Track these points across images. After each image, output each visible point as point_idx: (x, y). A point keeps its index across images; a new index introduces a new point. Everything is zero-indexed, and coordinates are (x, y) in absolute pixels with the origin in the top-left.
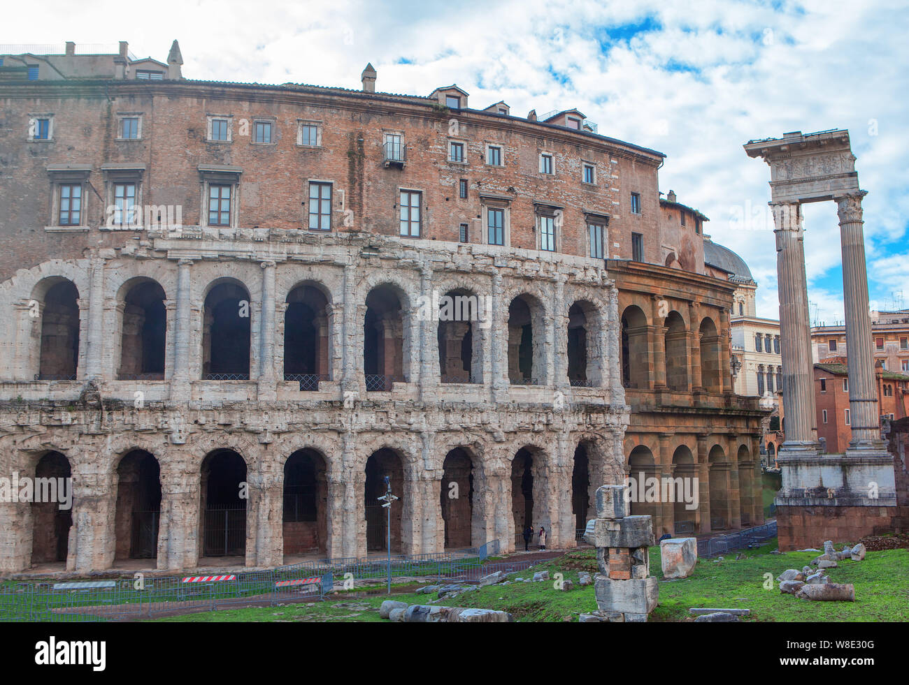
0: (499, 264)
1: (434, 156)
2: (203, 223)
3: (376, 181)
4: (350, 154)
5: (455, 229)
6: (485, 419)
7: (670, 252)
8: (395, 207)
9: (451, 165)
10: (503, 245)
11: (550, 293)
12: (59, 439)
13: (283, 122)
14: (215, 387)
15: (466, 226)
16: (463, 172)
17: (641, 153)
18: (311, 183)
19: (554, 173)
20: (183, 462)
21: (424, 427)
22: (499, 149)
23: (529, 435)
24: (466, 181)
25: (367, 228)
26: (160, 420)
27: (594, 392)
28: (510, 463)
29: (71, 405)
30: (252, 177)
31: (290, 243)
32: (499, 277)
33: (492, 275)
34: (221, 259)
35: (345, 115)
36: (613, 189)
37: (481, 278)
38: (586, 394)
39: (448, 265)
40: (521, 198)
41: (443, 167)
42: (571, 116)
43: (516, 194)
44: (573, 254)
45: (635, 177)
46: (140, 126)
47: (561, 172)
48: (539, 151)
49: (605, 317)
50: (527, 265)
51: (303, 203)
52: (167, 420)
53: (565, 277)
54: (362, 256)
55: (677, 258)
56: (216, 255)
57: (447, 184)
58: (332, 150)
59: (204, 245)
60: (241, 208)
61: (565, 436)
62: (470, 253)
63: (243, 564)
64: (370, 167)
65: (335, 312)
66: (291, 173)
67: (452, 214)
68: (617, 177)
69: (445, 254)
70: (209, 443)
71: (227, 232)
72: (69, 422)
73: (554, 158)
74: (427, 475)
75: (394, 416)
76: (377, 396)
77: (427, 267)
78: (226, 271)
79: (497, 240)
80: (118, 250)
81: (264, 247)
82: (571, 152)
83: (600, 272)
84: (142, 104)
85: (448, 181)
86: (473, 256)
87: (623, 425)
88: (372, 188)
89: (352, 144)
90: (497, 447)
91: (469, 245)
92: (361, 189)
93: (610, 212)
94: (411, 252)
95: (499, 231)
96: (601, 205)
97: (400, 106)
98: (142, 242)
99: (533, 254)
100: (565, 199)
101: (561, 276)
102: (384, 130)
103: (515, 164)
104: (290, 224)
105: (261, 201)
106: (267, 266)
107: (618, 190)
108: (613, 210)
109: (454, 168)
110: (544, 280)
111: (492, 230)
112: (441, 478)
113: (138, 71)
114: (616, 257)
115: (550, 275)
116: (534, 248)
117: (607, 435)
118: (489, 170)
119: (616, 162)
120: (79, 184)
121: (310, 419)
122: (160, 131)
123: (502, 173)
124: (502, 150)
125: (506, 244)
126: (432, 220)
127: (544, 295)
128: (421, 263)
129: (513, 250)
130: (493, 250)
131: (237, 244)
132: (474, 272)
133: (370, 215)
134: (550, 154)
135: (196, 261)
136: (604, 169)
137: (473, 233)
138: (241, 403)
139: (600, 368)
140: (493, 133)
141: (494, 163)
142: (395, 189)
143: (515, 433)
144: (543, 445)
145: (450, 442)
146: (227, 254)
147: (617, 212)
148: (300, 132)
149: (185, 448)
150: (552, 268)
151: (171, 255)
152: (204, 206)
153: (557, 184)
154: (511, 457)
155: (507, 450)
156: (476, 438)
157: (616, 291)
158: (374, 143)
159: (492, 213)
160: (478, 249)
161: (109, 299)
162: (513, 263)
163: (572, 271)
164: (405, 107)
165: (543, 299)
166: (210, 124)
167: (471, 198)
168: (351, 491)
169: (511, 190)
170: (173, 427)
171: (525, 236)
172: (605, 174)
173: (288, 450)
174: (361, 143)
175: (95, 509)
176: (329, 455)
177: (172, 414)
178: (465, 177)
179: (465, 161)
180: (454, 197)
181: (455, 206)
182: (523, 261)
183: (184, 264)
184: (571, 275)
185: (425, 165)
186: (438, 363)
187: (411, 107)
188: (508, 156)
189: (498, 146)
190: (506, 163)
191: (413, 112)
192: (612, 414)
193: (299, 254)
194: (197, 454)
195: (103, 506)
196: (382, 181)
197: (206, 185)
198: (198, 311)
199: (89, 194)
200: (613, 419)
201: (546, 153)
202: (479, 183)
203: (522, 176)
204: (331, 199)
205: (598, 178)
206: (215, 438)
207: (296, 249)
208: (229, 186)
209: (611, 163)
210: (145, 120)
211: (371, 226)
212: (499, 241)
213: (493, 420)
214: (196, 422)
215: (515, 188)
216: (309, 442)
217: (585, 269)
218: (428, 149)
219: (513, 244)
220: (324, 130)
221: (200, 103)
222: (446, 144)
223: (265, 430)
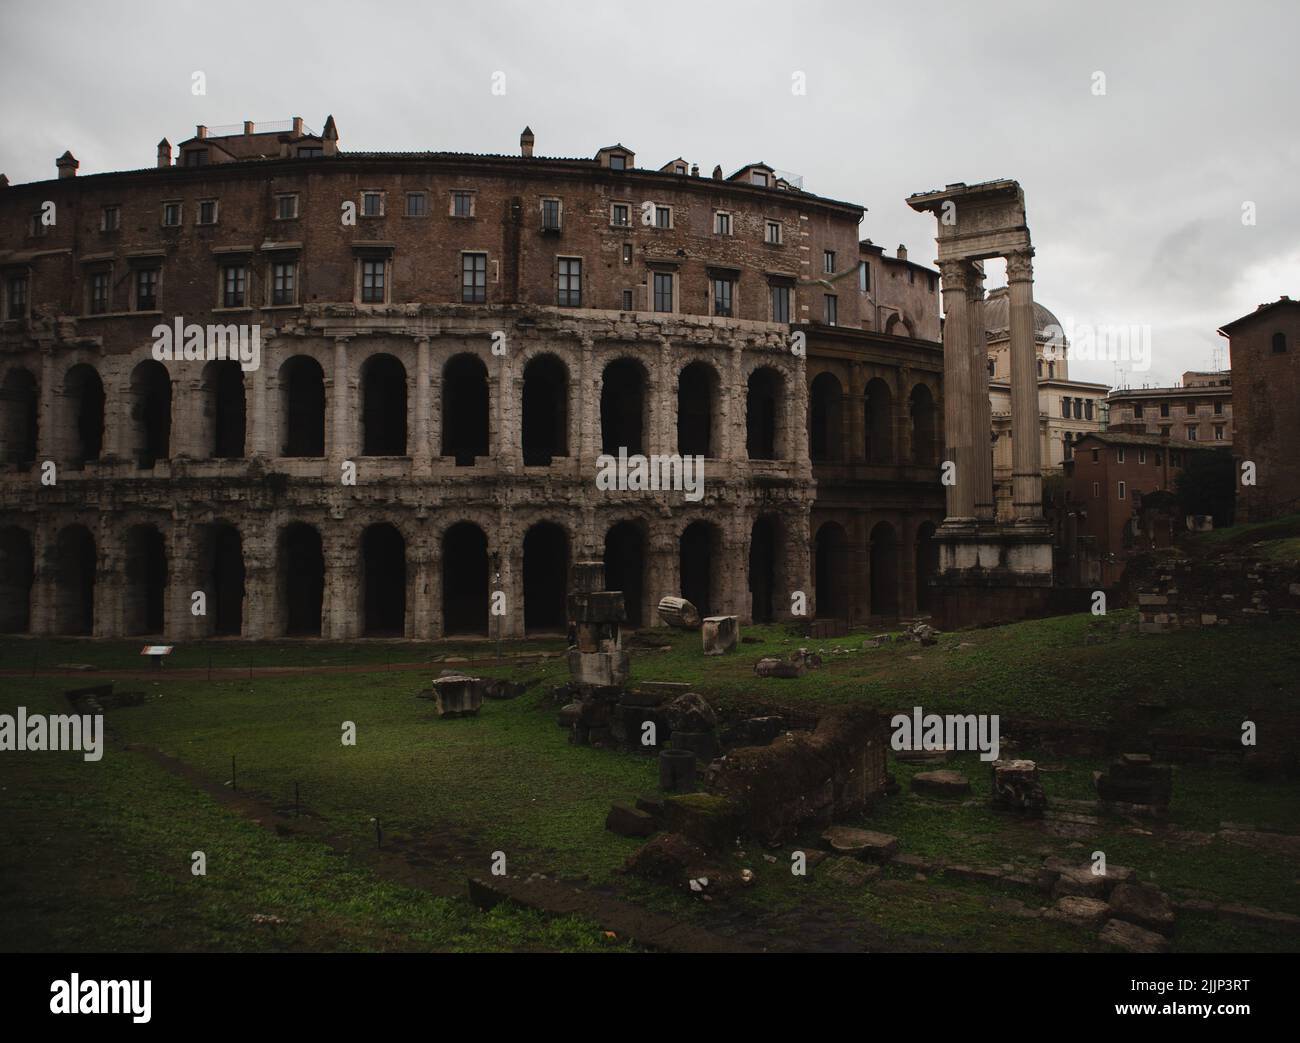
0: (667, 332)
1: (595, 220)
2: (358, 300)
3: (532, 250)
4: (505, 222)
5: (617, 296)
7: (893, 312)
8: (552, 276)
9: (613, 229)
10: (671, 312)
11: (725, 361)
12: (230, 514)
13: (434, 193)
14: (372, 463)
15: (630, 293)
16: (626, 237)
17: (836, 208)
18: (465, 255)
19: (731, 233)
20: (343, 536)
21: (583, 501)
22: (668, 210)
23: (699, 510)
24: (630, 246)
25: (523, 299)
26: (319, 496)
27: (776, 464)
28: (678, 540)
29: (237, 483)
30: (405, 251)
31: (442, 317)
32: (667, 345)
33: (658, 344)
34: (376, 336)
35: (499, 182)
36: (802, 247)
37: (649, 349)
38: (766, 467)
39: (610, 335)
40: (693, 261)
41: (605, 232)
42: (757, 170)
43: (687, 257)
44: (753, 319)
45: (830, 235)
46: (296, 205)
47: (740, 231)
48: (714, 210)
49: (791, 386)
50: (699, 332)
51: (456, 276)
52: (325, 495)
53: (743, 344)
54: (518, 327)
55: (902, 318)
56: (370, 331)
57: (610, 250)
58: (486, 220)
59: (358, 323)
60: (393, 283)
61: (741, 511)
62: (634, 322)
63: (402, 636)
64: (526, 234)
65: (490, 386)
66: (444, 245)
67: (614, 281)
68: (807, 234)
69: (606, 323)
70: (367, 518)
71: (380, 308)
72: (236, 497)
73: (731, 217)
74: (586, 552)
75: (550, 491)
76: (534, 470)
77: (586, 337)
78: (381, 348)
79: (663, 306)
80: (278, 330)
81: (418, 323)
82: (752, 209)
83: (784, 337)
84: (298, 182)
85: (610, 246)
86: (638, 324)
87: (808, 500)
88: (527, 257)
89: (506, 213)
90: (663, 522)
91: (633, 312)
92: (517, 259)
93: (798, 273)
94: (569, 322)
95: (667, 297)
96: (787, 266)
97: (557, 170)
98: (300, 321)
99: (705, 321)
100: (744, 260)
101: (738, 343)
102: (540, 196)
103: (687, 227)
104: (443, 298)
105: (414, 275)
106: (421, 341)
107: (808, 249)
108: (802, 271)
109: (617, 232)
110: (718, 348)
111: (659, 296)
112: (602, 553)
113: (299, 149)
114: (804, 321)
115: (726, 343)
116: (707, 314)
117: (790, 511)
118: (657, 233)
119: (807, 218)
120: (242, 266)
121: (464, 494)
122: (316, 209)
123: (670, 236)
124: (671, 210)
125: (674, 311)
126: (592, 288)
127: (719, 362)
128: (580, 333)
129: (682, 317)
130: (659, 317)
131: (390, 320)
132: (638, 341)
133: (526, 285)
134: (727, 213)
135: (351, 338)
136: (792, 226)
137: (638, 301)
138: (395, 478)
139: (785, 440)
140: (661, 192)
141: (662, 225)
142: (553, 256)
143: (683, 508)
144: (716, 521)
145: (612, 517)
146: (381, 330)
147: (806, 274)
148: (453, 203)
149: (345, 523)
150: (727, 335)
151: (326, 333)
152: (358, 282)
153: (734, 244)
154: (679, 532)
155: (674, 526)
156: (640, 513)
157: (804, 357)
158: (530, 210)
159: (659, 278)
160: (642, 316)
161: (272, 378)
162: (682, 331)
163: (751, 337)
164: (564, 171)
165: (719, 367)
166: (363, 199)
167: (635, 264)
168: (507, 566)
169: (681, 253)
170: (331, 502)
171: (697, 302)
172: (792, 232)
173: (443, 524)
174: (516, 211)
175: (264, 581)
176: (486, 530)
177: (330, 491)
178: (629, 241)
179: (630, 225)
180: (617, 263)
181: (618, 273)
182: (695, 327)
183: (339, 341)
184: (750, 342)
185: (585, 231)
186: (600, 437)
187: (570, 171)
188: (678, 217)
189: (666, 207)
190: (675, 225)
191: (574, 176)
192: (795, 488)
193: (453, 328)
194: (356, 529)
195: (272, 576)
196: (538, 250)
197: (359, 263)
198: (355, 388)
199: (251, 275)
200: (798, 495)
201: (723, 212)
202: (644, 247)
203: (694, 237)
204: (485, 271)
205: (784, 237)
206: (372, 514)
207: (450, 323)
208: (383, 262)
209: (800, 220)
210: (301, 199)
211: (527, 297)
212: (667, 308)
214: (353, 498)
215: (685, 251)
216: (464, 517)
217: (767, 335)
218: (589, 213)
219: (682, 310)
220: (477, 199)
221: (353, 179)
222: (608, 207)
223: (420, 506)
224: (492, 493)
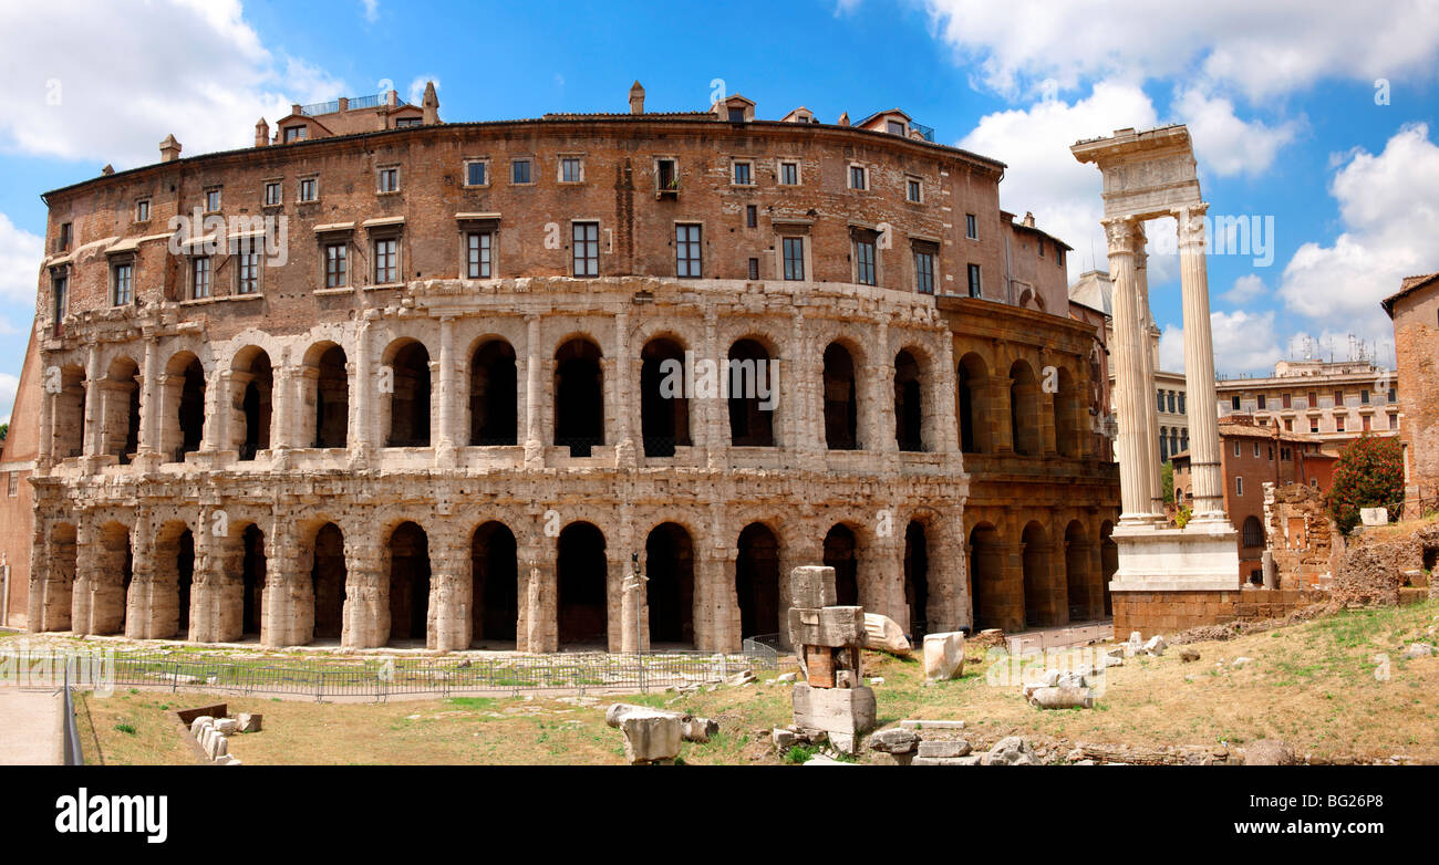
0: (799, 303)
1: (714, 180)
2: (463, 276)
3: (648, 216)
4: (618, 187)
5: (742, 264)
6: (786, 488)
8: (670, 244)
9: (735, 189)
10: (803, 279)
12: (332, 510)
13: (541, 158)
14: (481, 453)
15: (756, 260)
16: (750, 197)
17: (977, 163)
18: (575, 224)
19: (867, 189)
20: (450, 534)
21: (713, 498)
22: (794, 165)
23: (844, 509)
24: (754, 207)
25: (638, 271)
26: (426, 490)
27: (925, 457)
28: (821, 543)
30: (512, 222)
31: (553, 292)
32: (800, 318)
33: (791, 317)
34: (483, 315)
35: (609, 143)
36: (945, 209)
37: (779, 322)
38: (918, 460)
39: (735, 308)
40: (824, 222)
42: (892, 118)
43: (819, 217)
44: (897, 288)
45: (971, 195)
46: (398, 178)
47: (877, 187)
48: (846, 163)
49: (937, 367)
51: (567, 248)
52: (432, 490)
53: (889, 318)
54: (634, 302)
55: (1034, 295)
56: (477, 310)
57: (732, 212)
59: (464, 301)
60: (501, 258)
62: (762, 292)
63: (515, 648)
64: (640, 199)
65: (605, 367)
66: (554, 213)
67: (738, 247)
68: (949, 193)
69: (731, 295)
70: (477, 515)
71: (485, 284)
72: (340, 492)
73: (867, 171)
74: (718, 555)
75: (675, 486)
76: (657, 462)
77: (710, 311)
78: (489, 327)
79: (794, 273)
80: (381, 310)
81: (528, 299)
82: (891, 162)
83: (930, 311)
84: (399, 154)
85: (733, 209)
86: (766, 295)
87: (961, 497)
88: (643, 224)
89: (619, 176)
90: (803, 522)
91: (760, 282)
92: (630, 227)
93: (941, 236)
94: (690, 295)
95: (798, 262)
96: (930, 228)
97: (672, 126)
98: (403, 301)
99: (848, 289)
100: (886, 220)
101: (884, 316)
102: (656, 157)
103: (817, 184)
104: (554, 271)
105: (522, 248)
106: (531, 319)
107: (950, 209)
108: (945, 235)
109: (739, 193)
110: (863, 321)
111: (789, 262)
112: (735, 558)
113: (398, 120)
114: (949, 293)
115: (871, 316)
116: (850, 281)
117: (943, 510)
118: (783, 191)
119: (948, 175)
120: (343, 244)
121: (581, 489)
122: (419, 181)
123: (799, 193)
124: (799, 165)
125: (807, 279)
126: (714, 256)
128: (703, 306)
129: (816, 285)
130: (791, 287)
131: (498, 297)
132: (767, 314)
133: (642, 254)
134: (862, 166)
135: (457, 318)
136: (933, 184)
137: (765, 269)
138: (505, 471)
139: (934, 429)
140: (787, 146)
141: (788, 182)
142: (670, 222)
143: (827, 506)
145: (745, 517)
146: (488, 309)
148: (561, 168)
149: (452, 520)
150: (872, 306)
151: (432, 313)
152: (464, 256)
153: (871, 201)
154: (823, 535)
155: (816, 527)
156: (776, 512)
157: (950, 334)
158: (643, 173)
159: (788, 242)
160: (770, 286)
161: (375, 362)
162: (816, 301)
163: (896, 310)
164: (678, 126)
166: (466, 169)
167: (761, 227)
169: (811, 213)
170: (438, 497)
172: (934, 190)
174: (628, 175)
176: (604, 530)
178: (753, 202)
179: (753, 184)
180: (741, 227)
181: (741, 237)
182: (837, 297)
183: (445, 321)
184: (895, 315)
185: (704, 192)
186: (728, 423)
187: (684, 126)
188: (807, 173)
189: (793, 161)
190: (804, 181)
191: (687, 132)
192: (948, 484)
193: (565, 304)
194: (466, 526)
195: (374, 577)
196: (654, 215)
197: (465, 235)
199: (353, 254)
200: (950, 491)
201: (857, 165)
202: (770, 208)
203: (826, 194)
204: (598, 241)
205: (925, 196)
206: (482, 510)
207: (562, 299)
208: (489, 234)
209: (940, 176)
210: (402, 171)
211: (643, 268)
212: (798, 275)
213: (798, 491)
214: (461, 492)
215: (817, 210)
216: (582, 516)
217: (913, 308)
218: (708, 173)
219: (816, 278)
220: (587, 163)
221: (455, 147)
222: (728, 165)
223: (533, 501)
224: (611, 488)
